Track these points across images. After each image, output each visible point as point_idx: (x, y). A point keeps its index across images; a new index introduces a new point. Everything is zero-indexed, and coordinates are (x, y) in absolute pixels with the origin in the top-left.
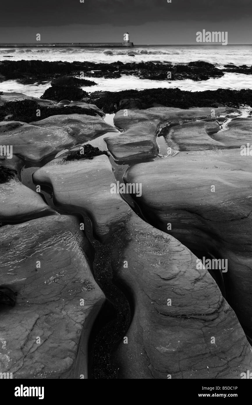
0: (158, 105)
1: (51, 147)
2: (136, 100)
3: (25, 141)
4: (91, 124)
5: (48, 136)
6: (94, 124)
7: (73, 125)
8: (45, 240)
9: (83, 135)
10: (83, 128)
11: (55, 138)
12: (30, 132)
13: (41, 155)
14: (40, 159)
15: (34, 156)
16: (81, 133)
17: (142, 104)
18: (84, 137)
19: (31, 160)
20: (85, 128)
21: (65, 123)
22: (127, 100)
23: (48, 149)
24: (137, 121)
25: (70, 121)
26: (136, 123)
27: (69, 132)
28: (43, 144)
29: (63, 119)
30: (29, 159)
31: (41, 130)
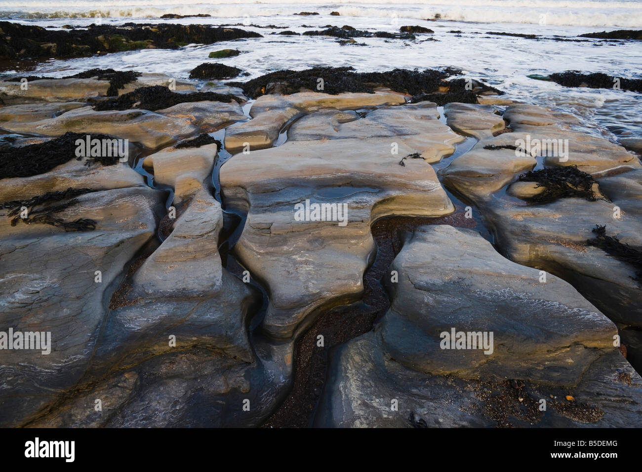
0: (307, 90)
1: (168, 136)
2: (282, 85)
3: (143, 129)
4: (217, 112)
5: (169, 124)
6: (222, 112)
7: (197, 114)
8: (121, 198)
9: (207, 124)
10: (207, 116)
11: (175, 127)
12: (150, 121)
13: (156, 143)
14: (156, 147)
15: (150, 144)
16: (204, 122)
17: (288, 88)
18: (207, 125)
19: (148, 148)
20: (210, 116)
21: (190, 112)
22: (274, 83)
23: (165, 138)
24: (267, 109)
25: (196, 109)
26: (266, 111)
27: (192, 121)
28: (161, 132)
29: (189, 107)
30: (146, 147)
31: (163, 118)
